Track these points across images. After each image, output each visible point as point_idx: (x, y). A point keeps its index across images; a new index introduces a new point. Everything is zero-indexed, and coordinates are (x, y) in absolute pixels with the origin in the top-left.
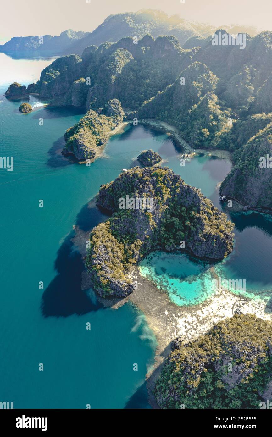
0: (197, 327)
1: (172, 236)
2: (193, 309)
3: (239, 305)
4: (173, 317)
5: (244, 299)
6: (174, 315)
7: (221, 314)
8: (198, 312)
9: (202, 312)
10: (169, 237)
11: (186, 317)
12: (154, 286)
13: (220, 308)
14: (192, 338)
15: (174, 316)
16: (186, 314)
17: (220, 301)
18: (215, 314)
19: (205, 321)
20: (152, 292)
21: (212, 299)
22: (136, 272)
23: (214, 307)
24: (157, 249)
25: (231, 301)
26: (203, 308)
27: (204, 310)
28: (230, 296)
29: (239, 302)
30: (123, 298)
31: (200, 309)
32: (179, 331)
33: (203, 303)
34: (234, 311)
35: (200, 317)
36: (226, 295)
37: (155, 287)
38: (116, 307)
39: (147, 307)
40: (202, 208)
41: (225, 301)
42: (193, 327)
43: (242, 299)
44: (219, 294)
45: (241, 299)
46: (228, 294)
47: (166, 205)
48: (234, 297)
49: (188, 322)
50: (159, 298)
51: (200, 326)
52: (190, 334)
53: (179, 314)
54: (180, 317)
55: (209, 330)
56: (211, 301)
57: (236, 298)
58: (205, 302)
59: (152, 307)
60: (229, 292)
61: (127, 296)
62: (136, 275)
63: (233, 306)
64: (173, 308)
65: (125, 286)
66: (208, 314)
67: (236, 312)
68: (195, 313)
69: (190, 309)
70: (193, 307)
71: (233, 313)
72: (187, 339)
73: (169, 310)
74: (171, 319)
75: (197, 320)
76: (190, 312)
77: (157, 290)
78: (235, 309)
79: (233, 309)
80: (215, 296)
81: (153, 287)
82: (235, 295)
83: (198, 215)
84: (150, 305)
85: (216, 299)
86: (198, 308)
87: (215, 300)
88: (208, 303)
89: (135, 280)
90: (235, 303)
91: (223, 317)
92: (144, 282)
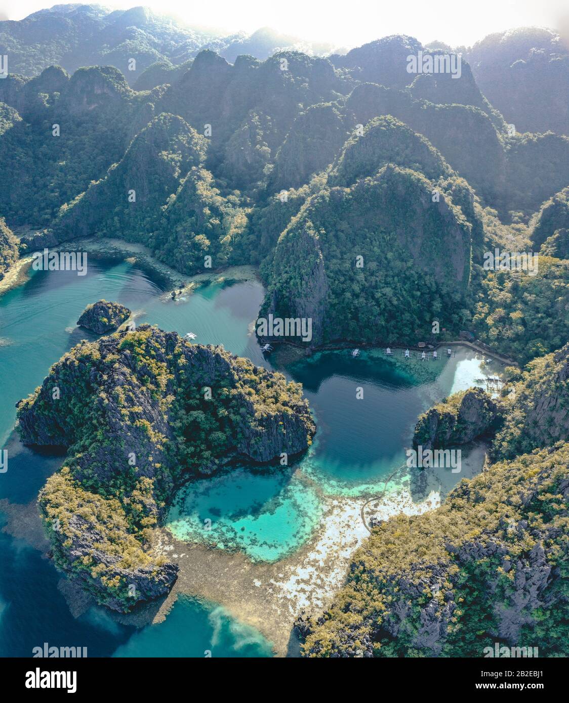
0: (322, 580)
1: (203, 447)
2: (300, 554)
3: (370, 511)
4: (272, 584)
5: (372, 498)
6: (272, 581)
7: (350, 540)
8: (312, 556)
9: (318, 551)
10: (198, 450)
11: (294, 573)
12: (211, 548)
13: (342, 530)
14: (325, 604)
15: (275, 583)
16: (293, 568)
17: (338, 520)
18: (340, 543)
19: (330, 563)
20: (213, 560)
21: (323, 522)
22: (166, 538)
23: (332, 533)
24: (187, 481)
25: (353, 510)
26: (315, 545)
27: (319, 546)
28: (349, 503)
29: (366, 506)
30: (165, 595)
31: (312, 548)
32: (295, 603)
33: (311, 536)
34: (367, 524)
35: (317, 562)
36: (342, 505)
37: (214, 550)
38: (159, 618)
39: (218, 590)
40: (236, 377)
41: (345, 516)
42: (315, 584)
43: (370, 499)
44: (330, 507)
45: (367, 500)
46: (344, 502)
47: (170, 394)
48: (355, 501)
49: (303, 581)
50: (231, 564)
51: (326, 576)
52: (318, 599)
53: (281, 575)
54: (286, 578)
55: (345, 576)
56: (322, 526)
57: (360, 502)
58: (313, 533)
59: (228, 587)
60: (343, 498)
61: (170, 589)
62: (170, 543)
63: (363, 518)
64: (265, 569)
65: (158, 573)
66: (328, 550)
67: (372, 524)
68: (307, 560)
69: (295, 556)
70: (298, 551)
71: (368, 529)
72: (317, 610)
73: (259, 577)
74: (271, 591)
75: (316, 570)
76: (299, 562)
77: (220, 553)
78: (368, 521)
79: (364, 522)
80: (325, 515)
81: (210, 550)
82: (355, 498)
83: (234, 392)
84: (222, 585)
85: (329, 518)
86: (307, 548)
87: (329, 521)
88: (320, 531)
89: (170, 554)
90: (362, 510)
91: (356, 542)
92: (189, 550)
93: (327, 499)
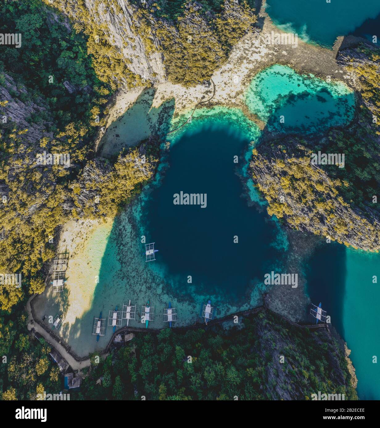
0: (245, 53)
2: (258, 68)
3: (209, 93)
4: (275, 52)
5: (205, 103)
6: (276, 53)
7: (226, 75)
8: (251, 66)
9: (247, 69)
11: (262, 57)
12: (318, 74)
13: (230, 81)
14: (244, 41)
15: (274, 52)
16: (263, 60)
17: (233, 88)
18: (232, 73)
19: (239, 61)
20: (315, 67)
21: (243, 87)
22: (351, 83)
25: (221, 95)
26: (249, 73)
27: (246, 72)
28: (223, 100)
29: (211, 98)
30: (341, 50)
31: (251, 71)
32: (261, 42)
33: (251, 78)
34: (212, 84)
35: (248, 63)
36: (229, 98)
37: (316, 73)
38: (340, 39)
39: (309, 50)
41: (227, 90)
42: (249, 51)
43: (207, 103)
44: (238, 97)
45: (209, 102)
46: (227, 101)
48: (219, 101)
49: (257, 53)
50: (303, 64)
51: (242, 54)
52: (247, 43)
53: (270, 56)
54: (267, 55)
55: (231, 54)
56: (244, 84)
57: (215, 101)
58: (250, 80)
59: (302, 52)
60: (227, 104)
61: (338, 53)
62: (347, 80)
63: (215, 89)
64: (281, 60)
65: (349, 61)
66: (240, 69)
67: (209, 84)
68: (254, 64)
69: (263, 67)
70: (260, 70)
71: (212, 81)
72: (248, 38)
73: (284, 56)
74: (276, 49)
75: (248, 58)
76: (260, 63)
77: (311, 71)
78: (212, 86)
79: (214, 86)
80: (242, 92)
81: (319, 74)
82: (218, 103)
84: (306, 53)
86: (255, 70)
87: (239, 88)
88: (245, 81)
89: (345, 73)
90: (214, 94)
91: (221, 73)
92: (333, 74)
93: (240, 104)
